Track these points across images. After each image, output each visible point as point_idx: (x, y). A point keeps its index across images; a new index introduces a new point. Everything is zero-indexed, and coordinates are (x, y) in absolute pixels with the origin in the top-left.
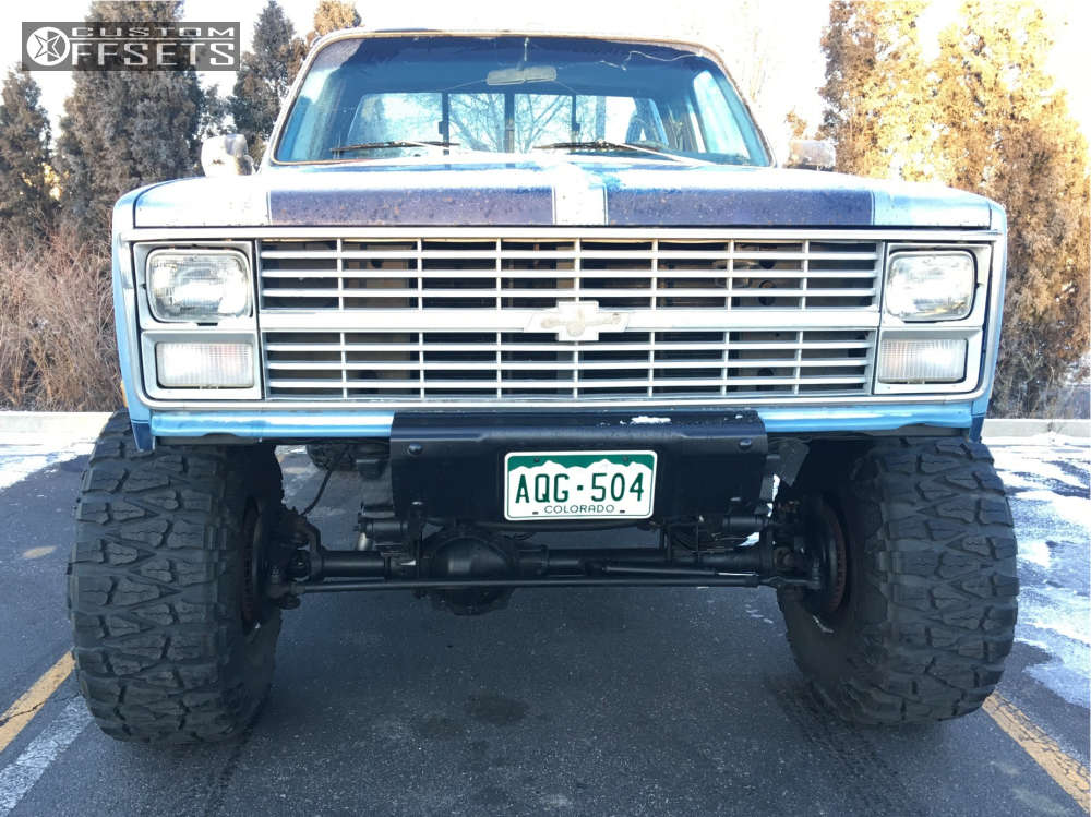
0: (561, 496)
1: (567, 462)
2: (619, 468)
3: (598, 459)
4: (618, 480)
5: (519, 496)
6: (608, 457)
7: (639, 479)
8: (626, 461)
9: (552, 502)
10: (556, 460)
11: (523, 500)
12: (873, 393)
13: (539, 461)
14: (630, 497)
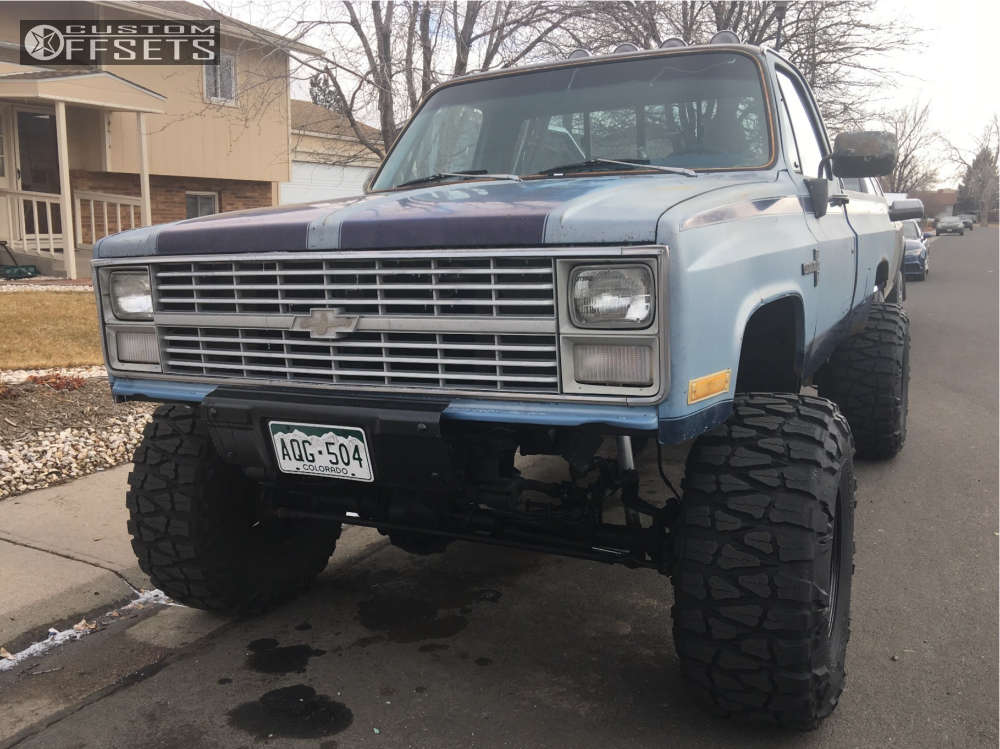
0: (310, 458)
1: (309, 432)
2: (341, 440)
3: (327, 431)
4: (343, 449)
5: (284, 455)
6: (334, 431)
7: (356, 449)
8: (345, 434)
9: (306, 462)
10: (300, 429)
11: (286, 457)
12: (562, 393)
13: (288, 429)
14: (354, 464)
